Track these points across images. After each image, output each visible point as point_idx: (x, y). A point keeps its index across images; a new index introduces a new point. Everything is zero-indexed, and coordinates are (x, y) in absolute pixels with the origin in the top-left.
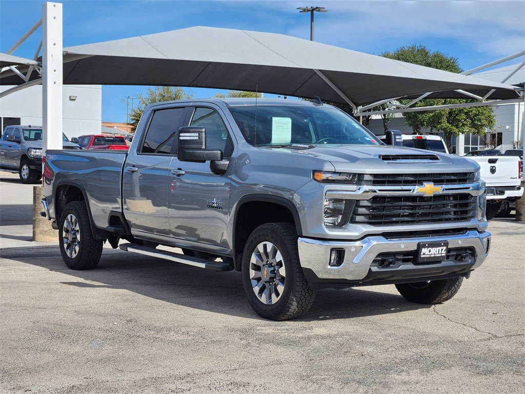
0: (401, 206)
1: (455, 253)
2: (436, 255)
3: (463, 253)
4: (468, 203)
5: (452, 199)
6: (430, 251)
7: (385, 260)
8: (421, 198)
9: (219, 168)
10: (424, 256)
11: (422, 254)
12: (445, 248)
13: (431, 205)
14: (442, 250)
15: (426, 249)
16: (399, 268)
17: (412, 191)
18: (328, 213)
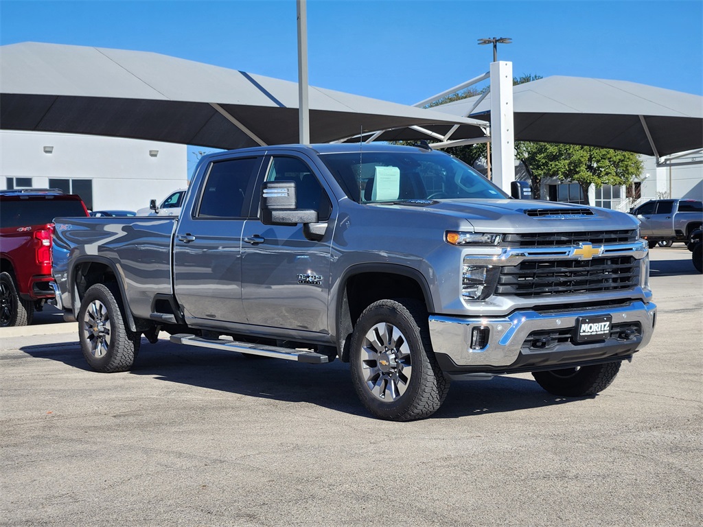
0: (553, 273)
1: (619, 330)
2: (598, 333)
3: (627, 330)
4: (630, 268)
5: (609, 262)
6: (591, 328)
7: (538, 341)
8: (577, 263)
9: (314, 232)
10: (584, 334)
11: (582, 331)
12: (608, 323)
13: (588, 271)
14: (605, 325)
15: (586, 325)
16: (555, 350)
17: (567, 254)
18: (466, 284)
